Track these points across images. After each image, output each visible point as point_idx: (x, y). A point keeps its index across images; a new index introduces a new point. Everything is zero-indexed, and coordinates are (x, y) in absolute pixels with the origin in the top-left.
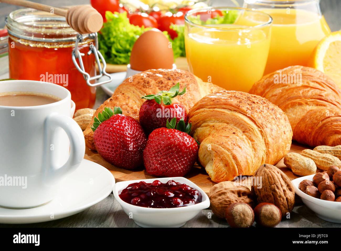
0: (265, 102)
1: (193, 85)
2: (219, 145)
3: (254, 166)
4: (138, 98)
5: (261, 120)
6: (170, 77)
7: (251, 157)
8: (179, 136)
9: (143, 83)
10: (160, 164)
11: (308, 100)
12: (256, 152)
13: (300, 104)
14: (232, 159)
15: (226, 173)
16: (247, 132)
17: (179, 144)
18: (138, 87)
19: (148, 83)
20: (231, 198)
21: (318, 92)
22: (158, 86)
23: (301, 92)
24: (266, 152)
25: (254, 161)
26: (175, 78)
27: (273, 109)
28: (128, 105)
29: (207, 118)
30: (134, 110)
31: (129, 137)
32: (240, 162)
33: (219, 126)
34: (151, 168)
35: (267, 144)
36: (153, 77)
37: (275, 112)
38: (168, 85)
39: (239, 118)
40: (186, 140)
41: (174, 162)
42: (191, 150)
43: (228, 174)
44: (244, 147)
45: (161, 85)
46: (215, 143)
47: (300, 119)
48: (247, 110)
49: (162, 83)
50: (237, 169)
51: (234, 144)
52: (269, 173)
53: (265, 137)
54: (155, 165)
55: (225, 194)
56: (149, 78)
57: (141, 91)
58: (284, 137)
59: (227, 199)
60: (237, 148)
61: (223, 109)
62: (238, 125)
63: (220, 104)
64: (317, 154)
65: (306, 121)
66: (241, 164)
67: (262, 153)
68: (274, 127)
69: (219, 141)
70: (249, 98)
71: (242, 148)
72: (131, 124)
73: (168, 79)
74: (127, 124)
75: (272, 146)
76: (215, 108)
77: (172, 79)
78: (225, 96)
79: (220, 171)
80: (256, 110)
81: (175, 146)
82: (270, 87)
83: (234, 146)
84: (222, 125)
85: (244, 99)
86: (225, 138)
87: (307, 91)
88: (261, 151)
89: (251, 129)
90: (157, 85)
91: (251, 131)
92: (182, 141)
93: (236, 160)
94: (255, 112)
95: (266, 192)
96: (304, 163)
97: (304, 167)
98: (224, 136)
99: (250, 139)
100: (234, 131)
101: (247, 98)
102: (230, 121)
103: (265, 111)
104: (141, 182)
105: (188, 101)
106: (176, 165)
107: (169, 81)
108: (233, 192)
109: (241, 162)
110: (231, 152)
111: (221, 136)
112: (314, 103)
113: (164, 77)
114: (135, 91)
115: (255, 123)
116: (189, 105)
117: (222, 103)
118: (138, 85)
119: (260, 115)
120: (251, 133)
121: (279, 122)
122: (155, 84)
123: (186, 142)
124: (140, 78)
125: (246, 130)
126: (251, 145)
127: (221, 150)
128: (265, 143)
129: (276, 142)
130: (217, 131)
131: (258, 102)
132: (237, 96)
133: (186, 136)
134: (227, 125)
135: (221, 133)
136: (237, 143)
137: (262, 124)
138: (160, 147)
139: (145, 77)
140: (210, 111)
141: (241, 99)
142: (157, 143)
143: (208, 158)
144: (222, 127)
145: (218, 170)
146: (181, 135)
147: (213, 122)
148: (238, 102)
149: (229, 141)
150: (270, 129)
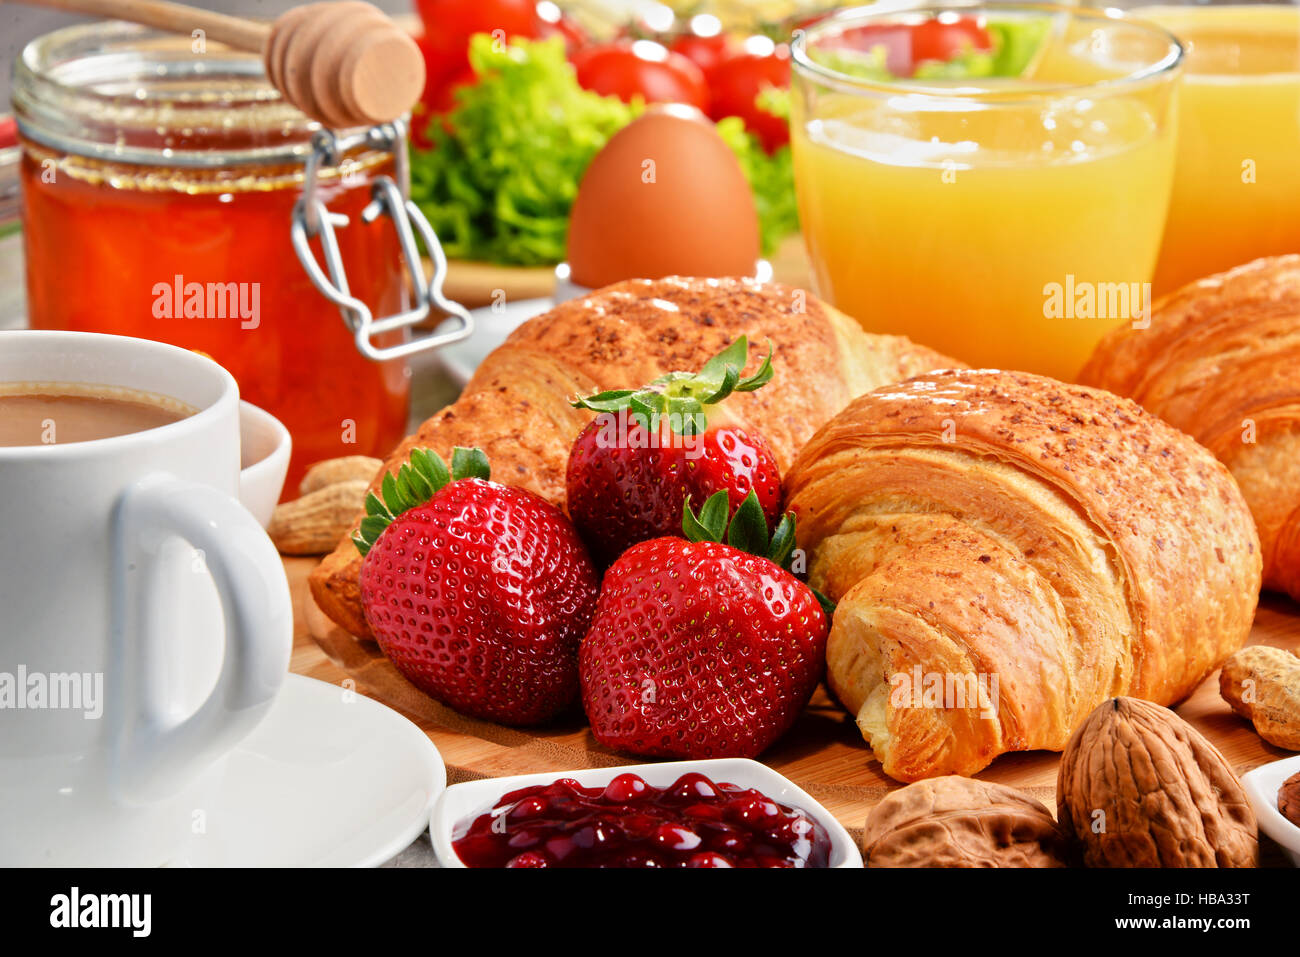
0: (1133, 418)
1: (815, 345)
2: (915, 613)
3: (1074, 707)
5: (1109, 500)
6: (714, 312)
7: (1063, 668)
8: (735, 575)
9: (590, 340)
12: (1086, 644)
15: (948, 741)
16: (1045, 553)
17: (735, 611)
18: (570, 357)
19: (613, 339)
20: (963, 854)
22: (656, 354)
24: (1134, 646)
25: (1075, 686)
26: (735, 316)
27: (1166, 452)
28: (521, 439)
29: (866, 493)
30: (546, 462)
31: (515, 582)
33: (920, 530)
34: (612, 718)
35: (1136, 608)
36: (636, 312)
37: (1177, 463)
38: (700, 348)
39: (1010, 488)
40: (770, 590)
41: (713, 689)
42: (795, 635)
43: (954, 745)
44: (1029, 620)
45: (669, 350)
46: (895, 606)
48: (1044, 456)
49: (675, 339)
50: (996, 722)
51: (983, 610)
52: (1136, 738)
53: (1126, 576)
54: (628, 706)
55: (936, 836)
56: (617, 317)
57: (582, 376)
58: (1219, 574)
59: (945, 861)
60: (995, 625)
61: (936, 452)
62: (1005, 522)
63: (925, 430)
66: (1012, 696)
67: (1112, 651)
68: (1172, 531)
69: (915, 596)
70: (1057, 402)
71: (1021, 624)
72: (528, 523)
73: (701, 319)
74: (506, 523)
75: (1161, 614)
76: (901, 447)
77: (718, 321)
78: (948, 392)
79: (917, 729)
80: (1088, 456)
81: (719, 618)
82: (1168, 351)
83: (984, 618)
84: (931, 523)
85: (1036, 404)
86: (944, 580)
88: (1107, 639)
89: (1062, 540)
90: (653, 347)
91: (1064, 551)
92: (750, 595)
94: (1083, 465)
95: (1124, 828)
98: (938, 574)
99: (1055, 585)
100: (985, 551)
101: (1047, 402)
102: (967, 503)
103: (1132, 460)
104: (559, 783)
105: (789, 420)
106: (723, 703)
107: (707, 329)
108: (970, 825)
109: (1013, 687)
110: (969, 641)
111: (924, 571)
113: (683, 314)
114: (557, 376)
115: (1082, 514)
116: (794, 438)
117: (931, 423)
118: (568, 348)
119: (1103, 477)
120: (1061, 556)
121: (1195, 509)
122: (645, 344)
123: (769, 599)
124: (579, 317)
125: (1038, 545)
126: (1062, 614)
127: (921, 636)
128: (1129, 604)
129: (1180, 601)
130: (911, 548)
131: (1099, 417)
132: (1001, 393)
133: (767, 572)
134: (955, 522)
135: (924, 560)
136: (996, 601)
137: (1115, 518)
138: (655, 624)
139: (601, 314)
140: (879, 459)
141: (1019, 407)
142: (639, 607)
143: (870, 673)
144: (933, 530)
145: (911, 728)
146: (745, 568)
147: (894, 512)
148: (1004, 418)
149: (958, 594)
150: (1148, 540)
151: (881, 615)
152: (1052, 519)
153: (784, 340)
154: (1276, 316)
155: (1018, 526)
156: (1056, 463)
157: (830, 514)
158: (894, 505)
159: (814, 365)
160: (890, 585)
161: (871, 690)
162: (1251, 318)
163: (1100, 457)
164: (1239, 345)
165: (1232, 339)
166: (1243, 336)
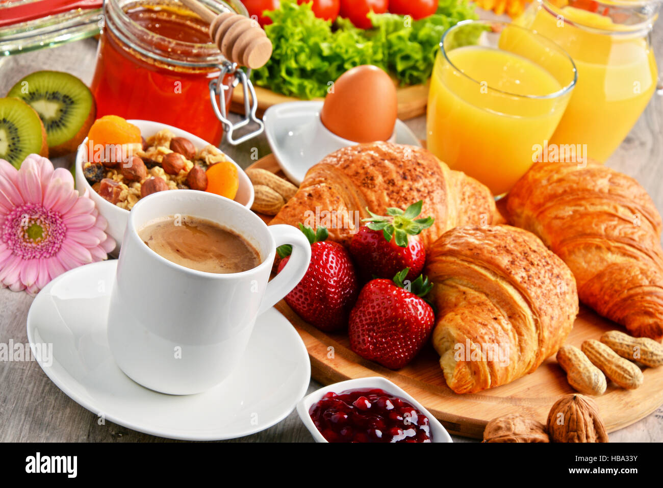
0: (549, 262)
1: (440, 192)
2: (470, 339)
3: (514, 374)
4: (352, 200)
5: (539, 302)
6: (407, 174)
7: (514, 363)
8: (410, 306)
9: (363, 177)
10: (374, 344)
11: (612, 244)
12: (523, 353)
13: (598, 248)
14: (487, 367)
15: (473, 384)
16: (515, 319)
17: (408, 320)
18: (356, 182)
19: (372, 179)
21: (628, 229)
22: (386, 190)
23: (603, 227)
24: (537, 353)
25: (516, 367)
26: (414, 176)
27: (558, 276)
29: (456, 275)
31: (333, 287)
32: (496, 371)
33: (474, 298)
34: (359, 346)
35: (541, 341)
36: (381, 167)
37: (560, 281)
38: (402, 190)
39: (507, 292)
40: (421, 313)
41: (396, 345)
42: (425, 328)
46: (464, 333)
47: (593, 274)
48: (521, 282)
49: (394, 184)
50: (489, 381)
51: (493, 341)
53: (540, 330)
54: (365, 344)
56: (374, 168)
57: (359, 191)
61: (483, 269)
62: (504, 303)
63: (482, 260)
64: (608, 355)
65: (604, 280)
66: (497, 374)
67: (530, 355)
68: (556, 313)
69: (471, 331)
70: (526, 255)
72: (341, 265)
73: (403, 176)
74: (334, 265)
75: (548, 342)
76: (471, 262)
77: (409, 178)
78: (489, 242)
79: (464, 379)
80: (535, 283)
81: (403, 321)
84: (478, 297)
85: (519, 255)
86: (481, 326)
87: (613, 227)
88: (530, 352)
89: (522, 316)
90: (386, 186)
91: (522, 319)
92: (414, 314)
93: (492, 367)
94: (532, 286)
96: (589, 378)
97: (588, 383)
98: (479, 323)
99: (517, 331)
100: (496, 315)
101: (523, 254)
102: (492, 292)
103: (548, 281)
106: (398, 349)
107: (405, 181)
109: (498, 371)
112: (619, 251)
113: (398, 172)
114: (349, 187)
115: (529, 304)
117: (484, 258)
118: (356, 177)
119: (539, 291)
120: (520, 321)
121: (564, 300)
122: (383, 184)
123: (420, 316)
124: (360, 163)
125: (514, 315)
126: (517, 343)
128: (539, 340)
129: (554, 336)
130: (470, 305)
131: (539, 262)
132: (508, 248)
133: (420, 305)
134: (486, 298)
135: (475, 315)
136: (497, 337)
137: (540, 309)
138: (380, 318)
139: (368, 165)
140: (463, 265)
141: (514, 256)
142: (376, 310)
143: (447, 344)
144: (479, 300)
145: (461, 379)
146: (414, 303)
147: (465, 286)
148: (509, 261)
149: (486, 334)
150: (549, 317)
151: (458, 335)
152: (520, 307)
153: (430, 189)
154: (596, 198)
155: (508, 307)
156: (525, 285)
157: (441, 276)
158: (465, 282)
159: (439, 200)
160: (463, 324)
161: (446, 350)
162: (587, 196)
163: (538, 282)
164: (581, 205)
165: (579, 202)
166: (583, 202)
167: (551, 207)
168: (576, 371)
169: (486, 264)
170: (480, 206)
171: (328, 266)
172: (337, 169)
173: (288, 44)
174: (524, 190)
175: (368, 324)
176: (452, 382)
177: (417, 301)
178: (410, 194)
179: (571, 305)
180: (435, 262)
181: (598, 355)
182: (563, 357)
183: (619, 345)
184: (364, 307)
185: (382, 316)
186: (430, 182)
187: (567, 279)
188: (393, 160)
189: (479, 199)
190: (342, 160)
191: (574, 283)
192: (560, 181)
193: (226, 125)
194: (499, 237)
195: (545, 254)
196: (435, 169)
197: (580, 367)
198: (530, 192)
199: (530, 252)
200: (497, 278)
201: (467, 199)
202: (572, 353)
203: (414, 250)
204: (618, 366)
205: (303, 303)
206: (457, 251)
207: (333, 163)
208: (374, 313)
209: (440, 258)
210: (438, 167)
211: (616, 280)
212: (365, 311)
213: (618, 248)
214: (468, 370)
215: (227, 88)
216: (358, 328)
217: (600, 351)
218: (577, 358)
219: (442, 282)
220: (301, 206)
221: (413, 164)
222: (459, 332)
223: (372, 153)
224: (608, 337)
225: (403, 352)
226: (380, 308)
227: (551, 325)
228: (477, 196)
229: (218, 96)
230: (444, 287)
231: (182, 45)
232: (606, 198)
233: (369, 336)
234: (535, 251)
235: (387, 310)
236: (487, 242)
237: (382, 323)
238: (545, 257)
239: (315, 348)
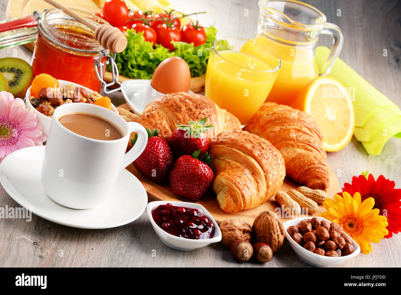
0: (271, 148)
1: (215, 115)
2: (233, 184)
3: (255, 203)
4: (170, 119)
5: (267, 166)
6: (198, 106)
7: (255, 197)
8: (202, 168)
9: (175, 107)
10: (183, 187)
11: (300, 144)
12: (259, 192)
13: (293, 146)
14: (241, 197)
15: (234, 207)
16: (255, 175)
17: (201, 174)
18: (172, 109)
19: (180, 108)
20: (238, 235)
21: (307, 137)
22: (187, 113)
23: (295, 136)
24: (266, 193)
25: (256, 200)
26: (201, 107)
27: (276, 156)
28: (162, 125)
29: (225, 154)
30: (165, 130)
31: (161, 159)
32: (246, 200)
33: (234, 165)
34: (175, 189)
35: (268, 187)
36: (184, 102)
37: (277, 158)
38: (195, 114)
39: (251, 161)
40: (207, 171)
41: (194, 188)
42: (209, 180)
46: (229, 181)
47: (290, 158)
48: (258, 156)
49: (191, 111)
50: (243, 205)
51: (244, 185)
52: (270, 220)
53: (268, 181)
54: (179, 187)
55: (234, 231)
57: (173, 114)
58: (280, 180)
59: (235, 235)
60: (246, 188)
61: (238, 150)
62: (249, 167)
63: (238, 145)
64: (301, 197)
65: (295, 162)
66: (246, 202)
67: (263, 194)
68: (276, 173)
69: (233, 180)
70: (260, 144)
71: (250, 188)
72: (165, 147)
73: (196, 107)
74: (162, 148)
75: (271, 188)
76: (232, 147)
77: (199, 108)
78: (241, 137)
79: (229, 204)
80: (265, 157)
81: (198, 175)
83: (244, 187)
84: (236, 164)
85: (256, 144)
86: (238, 178)
87: (300, 136)
88: (262, 192)
89: (258, 173)
90: (187, 111)
92: (204, 172)
93: (244, 198)
94: (264, 159)
95: (265, 235)
98: (237, 176)
99: (256, 181)
100: (246, 173)
101: (258, 144)
102: (243, 162)
103: (271, 157)
104: (168, 204)
106: (195, 190)
107: (197, 109)
108: (240, 230)
110: (241, 191)
111: (235, 175)
112: (303, 148)
113: (193, 105)
114: (168, 112)
115: (263, 169)
117: (239, 145)
118: (172, 107)
119: (267, 161)
120: (258, 176)
121: (279, 167)
122: (186, 110)
124: (173, 100)
125: (254, 173)
126: (256, 187)
127: (233, 188)
128: (267, 186)
129: (274, 185)
130: (232, 168)
131: (266, 148)
132: (251, 140)
133: (207, 168)
134: (240, 165)
135: (235, 172)
136: (246, 183)
137: (268, 170)
138: (186, 174)
139: (178, 101)
140: (228, 149)
141: (254, 144)
142: (184, 170)
143: (220, 188)
144: (236, 165)
145: (228, 204)
146: (203, 166)
147: (229, 159)
148: (251, 146)
149: (241, 181)
150: (272, 175)
151: (227, 182)
152: (258, 169)
153: (210, 114)
154: (291, 122)
155: (251, 169)
156: (260, 158)
157: (217, 155)
158: (229, 158)
159: (214, 119)
160: (229, 176)
161: (220, 191)
162: (287, 121)
163: (266, 157)
164: (284, 126)
165: (283, 124)
166: (285, 124)
167: (269, 127)
168: (285, 203)
169: (240, 148)
170: (234, 126)
171: (159, 148)
172: (162, 103)
173: (131, 53)
174: (255, 120)
175: (180, 177)
176: (223, 206)
177: (205, 165)
178: (200, 116)
179: (282, 171)
180: (214, 148)
181: (296, 197)
182: (279, 197)
183: (306, 193)
184: (177, 169)
185: (187, 172)
186: (209, 110)
187: (280, 158)
188: (190, 99)
189: (234, 122)
190: (164, 99)
191: (283, 160)
192: (273, 114)
193: (103, 84)
194: (246, 136)
195: (269, 144)
196: (212, 105)
197: (287, 201)
198: (258, 120)
199: (262, 143)
200: (246, 154)
201: (228, 122)
202: (283, 195)
203: (203, 141)
204: (306, 202)
205: (146, 167)
206: (225, 141)
207: (159, 101)
208: (183, 171)
209: (216, 146)
210: (213, 104)
211: (302, 161)
212: (178, 171)
213: (303, 146)
214: (232, 200)
215: (103, 64)
216: (175, 179)
217: (297, 195)
218: (286, 197)
219: (217, 158)
220: (143, 121)
221: (201, 102)
222: (227, 180)
223: (179, 96)
224: (300, 189)
225: (198, 192)
226: (186, 169)
227: (273, 179)
228: (233, 121)
229: (99, 68)
230: (218, 160)
231: (80, 40)
232: (296, 122)
233: (180, 183)
234: (264, 143)
235: (189, 170)
236: (240, 137)
237: (187, 176)
238: (269, 146)
239: (152, 190)
